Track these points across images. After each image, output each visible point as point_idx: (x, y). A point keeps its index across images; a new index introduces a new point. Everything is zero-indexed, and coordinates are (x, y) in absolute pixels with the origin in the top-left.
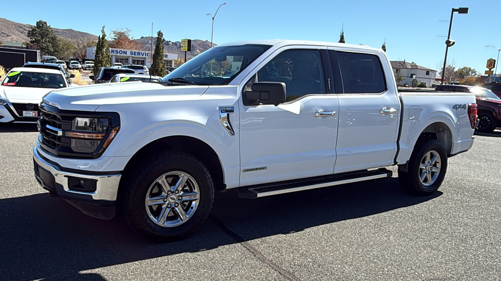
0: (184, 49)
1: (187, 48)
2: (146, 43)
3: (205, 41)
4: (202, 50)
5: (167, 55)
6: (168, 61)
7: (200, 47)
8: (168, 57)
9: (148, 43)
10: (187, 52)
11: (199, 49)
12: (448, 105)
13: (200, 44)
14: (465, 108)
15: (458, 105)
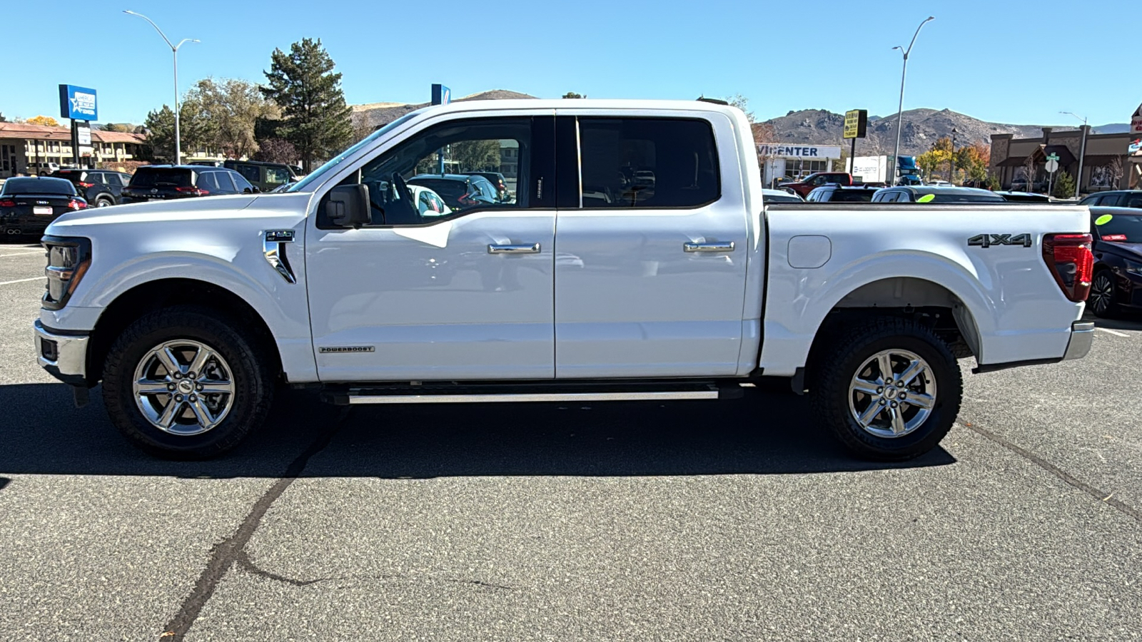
0: (850, 134)
1: (856, 132)
2: (797, 125)
3: (940, 110)
4: (932, 133)
5: (816, 150)
6: (818, 162)
7: (929, 127)
8: (817, 153)
9: (802, 124)
10: (857, 139)
11: (925, 132)
12: (954, 238)
13: (928, 119)
14: (1029, 245)
15: (991, 235)
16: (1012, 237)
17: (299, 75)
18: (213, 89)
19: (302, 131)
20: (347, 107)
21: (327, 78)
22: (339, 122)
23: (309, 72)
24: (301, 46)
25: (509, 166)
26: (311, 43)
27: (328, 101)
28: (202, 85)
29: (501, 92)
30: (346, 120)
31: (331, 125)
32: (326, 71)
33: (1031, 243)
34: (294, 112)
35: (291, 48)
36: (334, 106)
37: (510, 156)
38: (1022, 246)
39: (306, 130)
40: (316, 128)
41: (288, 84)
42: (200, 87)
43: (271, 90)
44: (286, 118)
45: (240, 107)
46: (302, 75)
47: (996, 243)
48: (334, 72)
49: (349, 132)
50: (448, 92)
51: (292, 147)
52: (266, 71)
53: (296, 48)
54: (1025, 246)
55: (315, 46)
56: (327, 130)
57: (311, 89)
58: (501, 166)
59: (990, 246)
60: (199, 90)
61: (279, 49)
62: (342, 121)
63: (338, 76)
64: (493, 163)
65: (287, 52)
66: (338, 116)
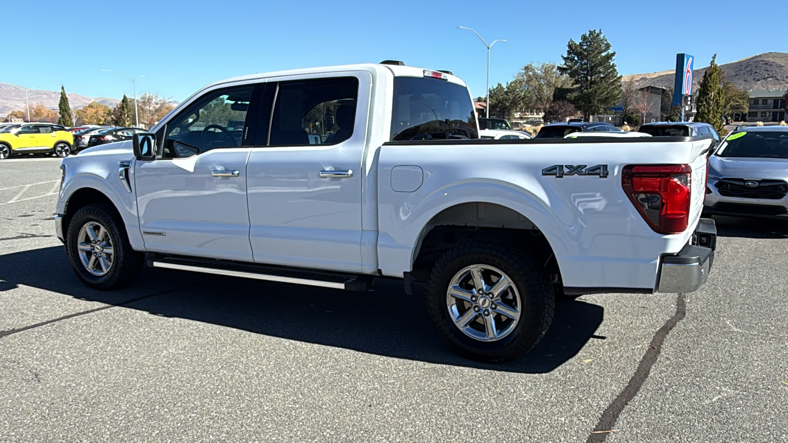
14: (605, 175)
15: (566, 166)
16: (587, 168)
17: (585, 56)
18: (532, 70)
19: (584, 95)
20: (618, 76)
21: (604, 57)
22: (612, 87)
23: (592, 54)
24: (588, 36)
25: (757, 113)
26: (595, 33)
27: (604, 73)
28: (526, 68)
29: (771, 54)
30: (616, 85)
31: (604, 90)
32: (605, 51)
33: (607, 174)
34: (579, 82)
35: (581, 38)
36: (608, 76)
37: (758, 104)
38: (598, 176)
39: (587, 94)
40: (594, 92)
41: (577, 63)
42: (525, 70)
43: (565, 68)
44: (575, 86)
45: (549, 81)
46: (587, 56)
47: (569, 174)
48: (610, 51)
49: (618, 94)
50: (691, 58)
51: (573, 106)
52: (563, 56)
53: (584, 38)
54: (601, 177)
55: (598, 35)
56: (602, 93)
57: (593, 64)
58: (749, 113)
59: (564, 176)
60: (524, 71)
61: (572, 40)
62: (614, 86)
63: (613, 54)
64: (742, 110)
65: (578, 41)
66: (612, 83)
